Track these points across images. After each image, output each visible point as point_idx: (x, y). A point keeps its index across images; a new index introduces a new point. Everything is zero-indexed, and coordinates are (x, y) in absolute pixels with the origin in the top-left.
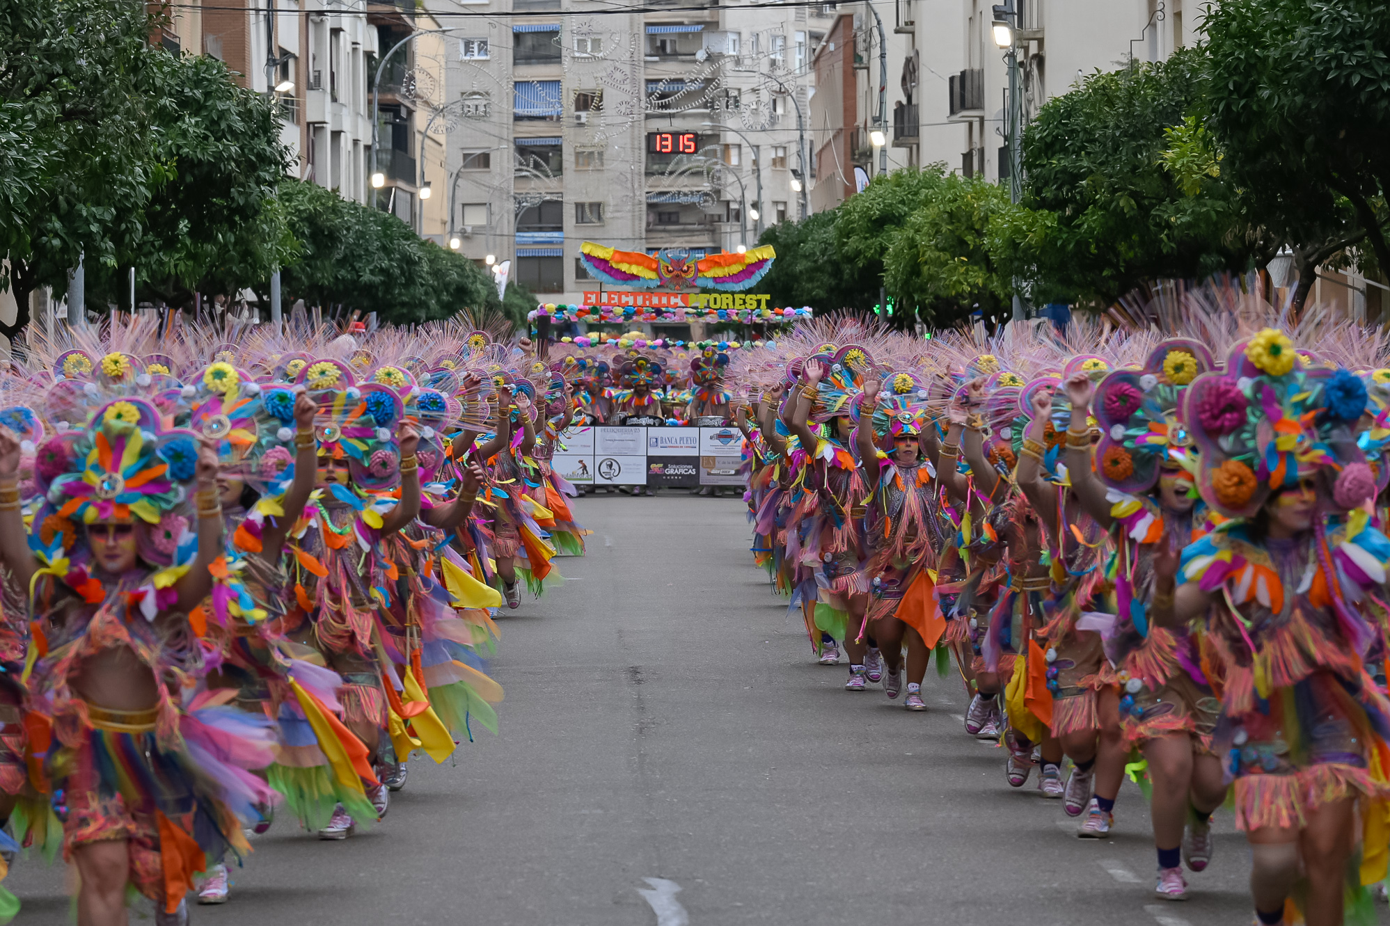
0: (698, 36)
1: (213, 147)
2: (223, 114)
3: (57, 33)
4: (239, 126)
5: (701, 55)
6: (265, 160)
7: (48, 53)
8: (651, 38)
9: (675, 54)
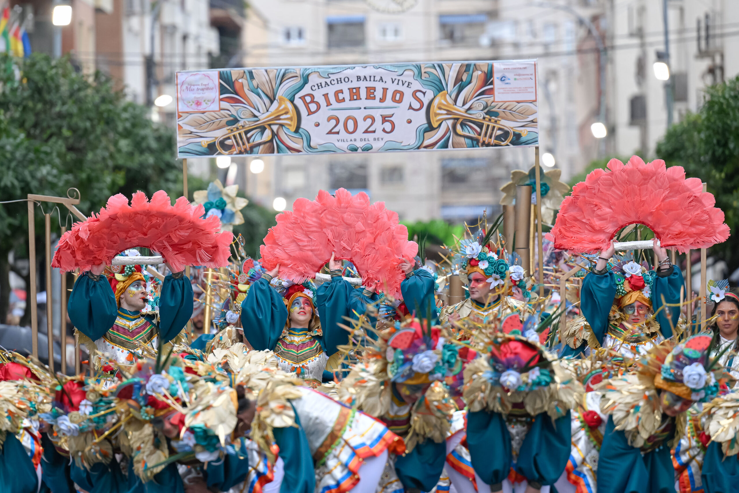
0: (482, 25)
1: (138, 159)
2: (144, 138)
3: (64, 104)
4: (154, 145)
5: (485, 41)
6: (170, 166)
7: (61, 116)
8: (443, 26)
9: (463, 39)
